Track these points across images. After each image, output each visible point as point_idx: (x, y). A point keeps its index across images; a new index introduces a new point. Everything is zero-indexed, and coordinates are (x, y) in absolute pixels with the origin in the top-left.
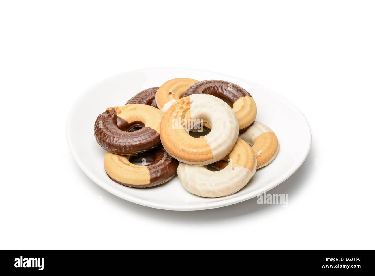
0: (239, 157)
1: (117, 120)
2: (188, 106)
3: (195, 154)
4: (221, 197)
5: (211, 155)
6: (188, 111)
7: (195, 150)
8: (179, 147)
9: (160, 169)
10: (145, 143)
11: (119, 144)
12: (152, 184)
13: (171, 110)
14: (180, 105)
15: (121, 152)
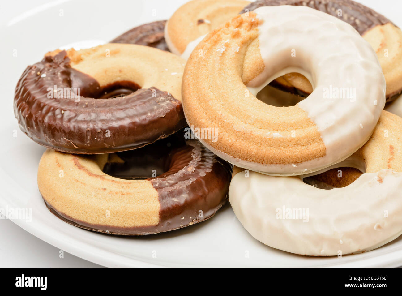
0: (392, 153)
1: (72, 78)
2: (252, 33)
3: (277, 143)
4: (352, 254)
5: (321, 147)
6: (253, 43)
7: (277, 135)
8: (234, 127)
9: (185, 186)
10: (144, 123)
11: (76, 127)
12: (166, 223)
13: (209, 41)
14: (233, 29)
15: (83, 148)
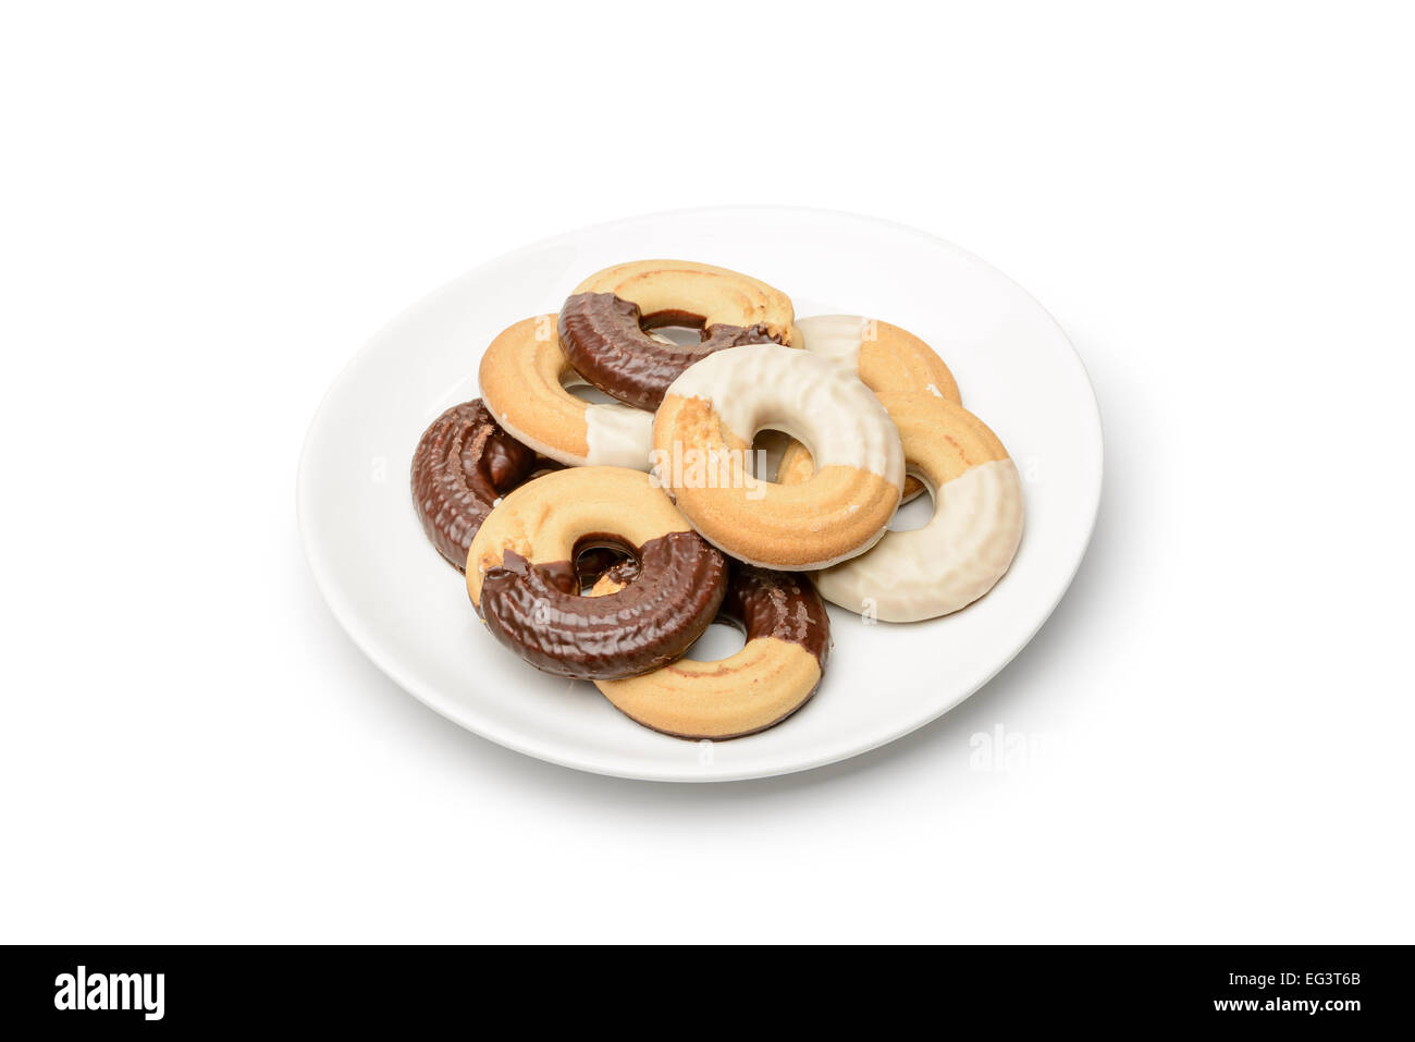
0: (955, 445)
3: (860, 516)
